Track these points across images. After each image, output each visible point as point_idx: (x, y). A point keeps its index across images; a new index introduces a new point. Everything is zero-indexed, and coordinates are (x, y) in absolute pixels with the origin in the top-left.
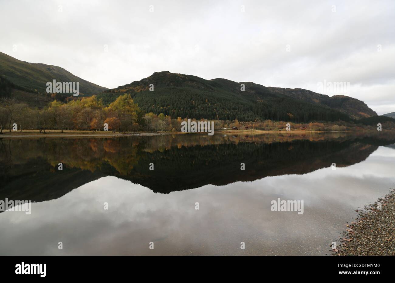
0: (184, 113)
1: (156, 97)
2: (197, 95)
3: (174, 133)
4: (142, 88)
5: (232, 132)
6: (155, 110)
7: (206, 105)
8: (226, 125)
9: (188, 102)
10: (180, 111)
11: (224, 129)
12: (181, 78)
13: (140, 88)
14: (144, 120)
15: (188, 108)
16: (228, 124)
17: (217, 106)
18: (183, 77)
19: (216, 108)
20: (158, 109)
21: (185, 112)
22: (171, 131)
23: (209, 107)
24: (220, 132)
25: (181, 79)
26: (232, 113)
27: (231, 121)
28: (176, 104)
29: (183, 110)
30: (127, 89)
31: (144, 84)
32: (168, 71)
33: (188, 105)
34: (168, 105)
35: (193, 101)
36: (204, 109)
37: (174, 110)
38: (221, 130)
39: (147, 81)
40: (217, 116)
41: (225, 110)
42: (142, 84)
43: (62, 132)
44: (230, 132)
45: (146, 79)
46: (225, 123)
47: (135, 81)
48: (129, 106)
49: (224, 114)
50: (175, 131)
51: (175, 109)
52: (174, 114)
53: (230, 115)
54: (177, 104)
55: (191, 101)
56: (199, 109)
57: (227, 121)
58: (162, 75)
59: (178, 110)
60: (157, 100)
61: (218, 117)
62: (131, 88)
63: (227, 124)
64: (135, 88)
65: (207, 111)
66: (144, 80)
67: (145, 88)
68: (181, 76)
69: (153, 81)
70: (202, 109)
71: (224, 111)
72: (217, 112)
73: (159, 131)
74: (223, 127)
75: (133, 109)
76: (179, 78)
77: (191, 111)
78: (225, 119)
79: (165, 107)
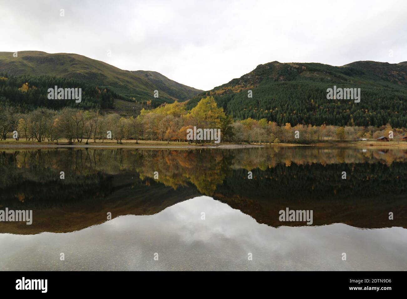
0: (298, 117)
1: (259, 98)
2: (319, 90)
3: (277, 145)
4: (243, 87)
5: (375, 145)
6: (258, 115)
7: (333, 103)
8: (367, 134)
9: (304, 101)
10: (291, 114)
11: (362, 140)
12: (295, 68)
13: (240, 87)
14: (230, 128)
15: (304, 109)
16: (372, 132)
17: (352, 105)
18: (297, 66)
19: (350, 109)
20: (262, 114)
21: (300, 116)
22: (273, 142)
23: (338, 107)
24: (353, 145)
25: (295, 70)
26: (379, 115)
27: (378, 127)
28: (286, 105)
29: (296, 114)
30: (224, 89)
31: (245, 82)
32: (276, 61)
33: (304, 106)
34: (275, 107)
35: (312, 100)
36: (329, 110)
37: (283, 112)
38: (355, 141)
39: (249, 77)
40: (352, 120)
41: (367, 110)
42: (242, 82)
43: (137, 143)
44: (372, 145)
45: (247, 75)
46: (367, 131)
47: (234, 79)
48: (212, 111)
49: (364, 117)
50: (278, 143)
51: (285, 113)
52: (283, 120)
53: (375, 118)
54: (288, 106)
55: (308, 100)
56: (322, 111)
57: (370, 127)
58: (269, 67)
59: (289, 113)
60: (260, 101)
61: (354, 121)
62: (230, 88)
63: (370, 132)
64: (234, 88)
65: (335, 113)
66: (245, 77)
67: (246, 87)
68: (295, 66)
69: (257, 76)
70: (326, 111)
71: (365, 112)
72: (352, 113)
73: (255, 142)
74: (362, 137)
75: (217, 115)
76: (292, 69)
77: (308, 114)
78: (366, 125)
79: (271, 110)
